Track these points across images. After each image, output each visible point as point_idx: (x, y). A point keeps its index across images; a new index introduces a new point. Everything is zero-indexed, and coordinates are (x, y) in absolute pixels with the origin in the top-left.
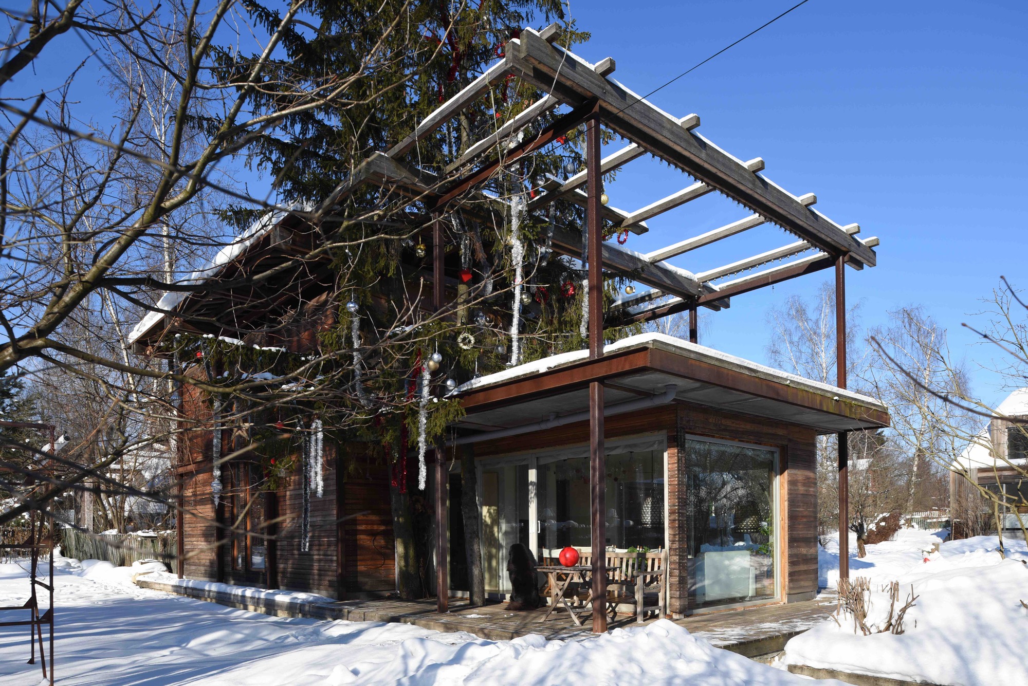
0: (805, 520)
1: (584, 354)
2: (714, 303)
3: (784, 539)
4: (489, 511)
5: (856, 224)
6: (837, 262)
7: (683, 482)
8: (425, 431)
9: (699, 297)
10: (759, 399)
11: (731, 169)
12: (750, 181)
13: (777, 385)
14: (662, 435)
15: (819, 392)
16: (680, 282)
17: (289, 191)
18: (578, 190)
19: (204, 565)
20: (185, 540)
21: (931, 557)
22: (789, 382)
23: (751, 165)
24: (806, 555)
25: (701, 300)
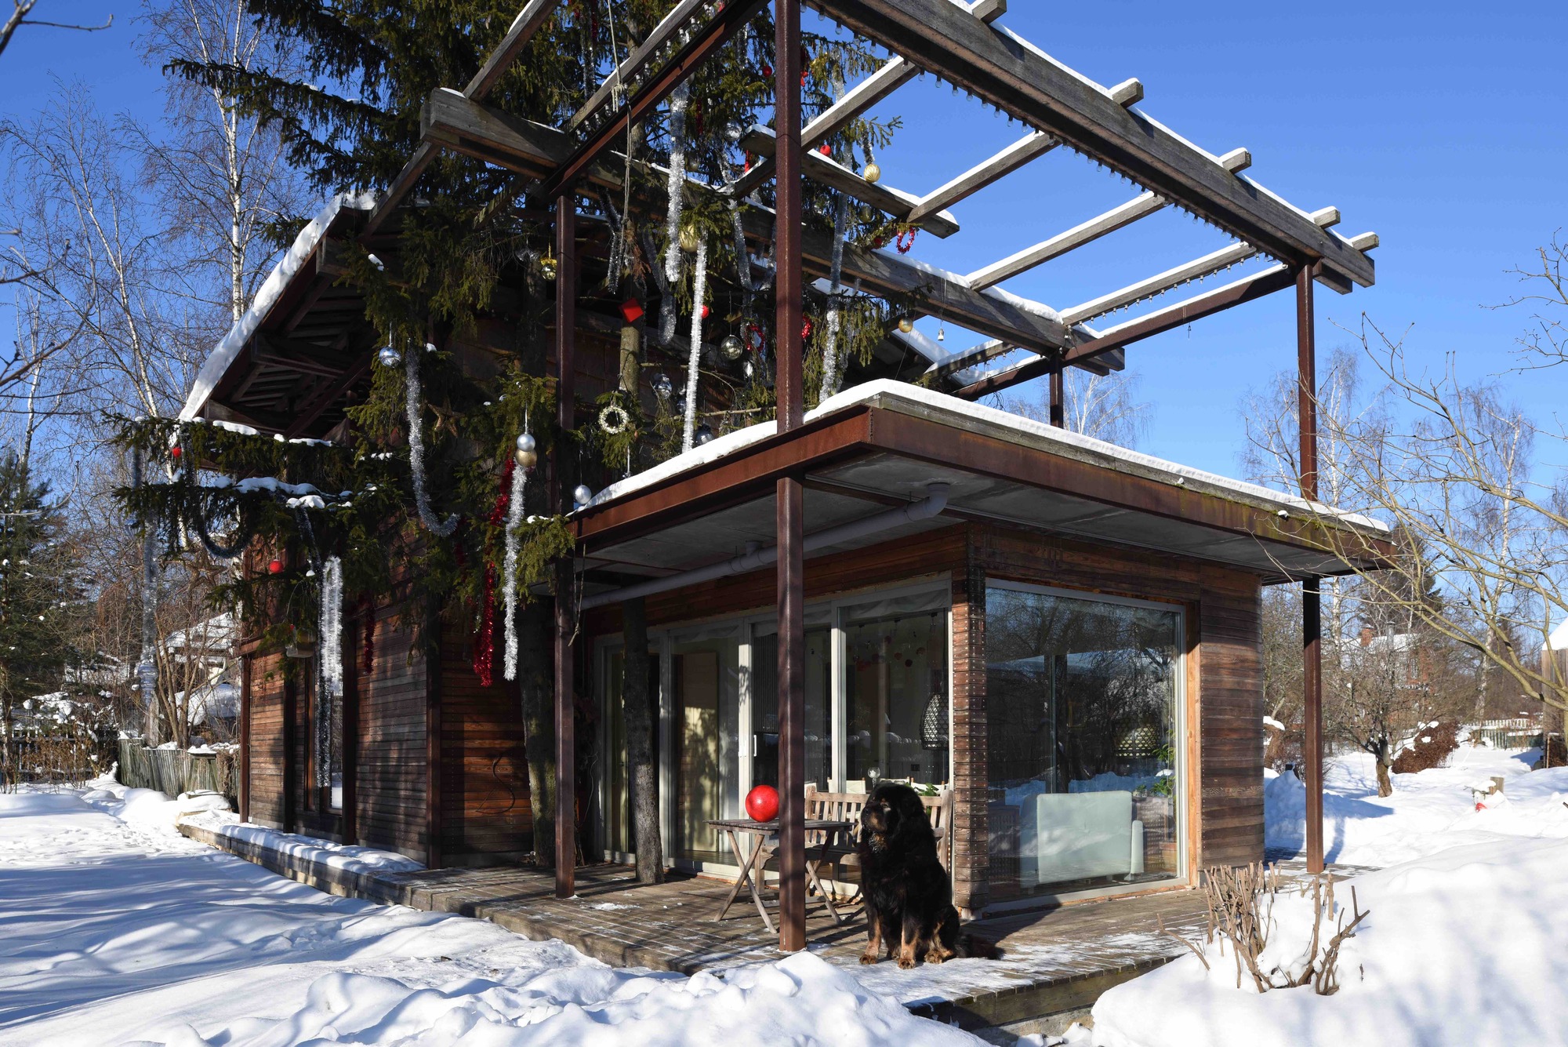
0: (1235, 736)
1: (768, 429)
2: (1090, 360)
3: (1194, 770)
4: (701, 718)
5: (1332, 208)
6: (1299, 277)
7: (978, 666)
8: (514, 574)
9: (1066, 351)
10: (1123, 511)
11: (1077, 98)
12: (1116, 121)
13: (1155, 486)
14: (942, 581)
15: (1247, 501)
16: (1029, 324)
17: (322, 171)
18: (813, 152)
19: (271, 802)
20: (252, 760)
21: (1488, 800)
22: (1181, 480)
23: (1119, 93)
24: (1237, 800)
25: (1071, 355)
